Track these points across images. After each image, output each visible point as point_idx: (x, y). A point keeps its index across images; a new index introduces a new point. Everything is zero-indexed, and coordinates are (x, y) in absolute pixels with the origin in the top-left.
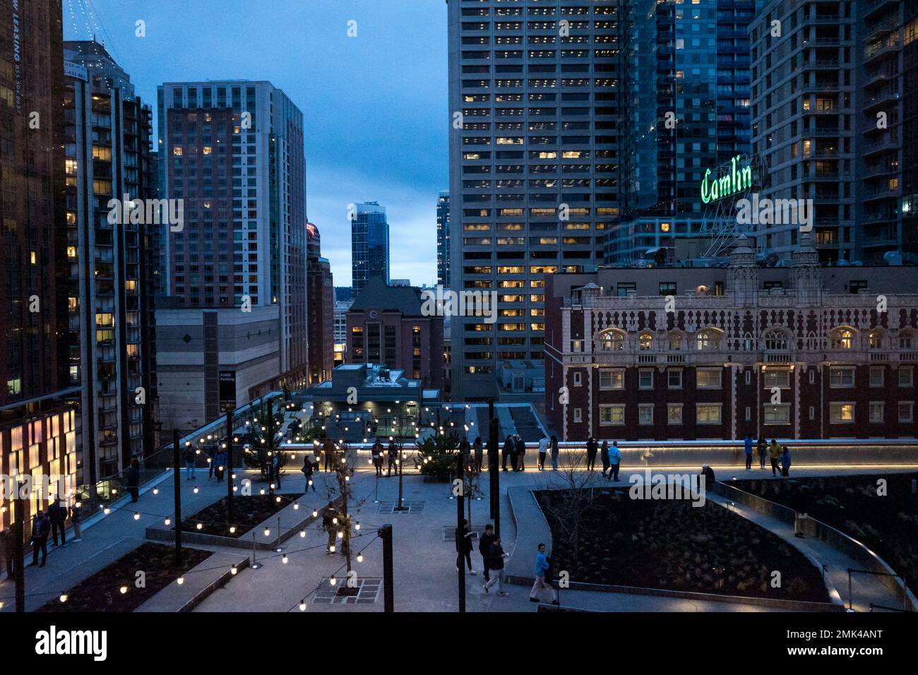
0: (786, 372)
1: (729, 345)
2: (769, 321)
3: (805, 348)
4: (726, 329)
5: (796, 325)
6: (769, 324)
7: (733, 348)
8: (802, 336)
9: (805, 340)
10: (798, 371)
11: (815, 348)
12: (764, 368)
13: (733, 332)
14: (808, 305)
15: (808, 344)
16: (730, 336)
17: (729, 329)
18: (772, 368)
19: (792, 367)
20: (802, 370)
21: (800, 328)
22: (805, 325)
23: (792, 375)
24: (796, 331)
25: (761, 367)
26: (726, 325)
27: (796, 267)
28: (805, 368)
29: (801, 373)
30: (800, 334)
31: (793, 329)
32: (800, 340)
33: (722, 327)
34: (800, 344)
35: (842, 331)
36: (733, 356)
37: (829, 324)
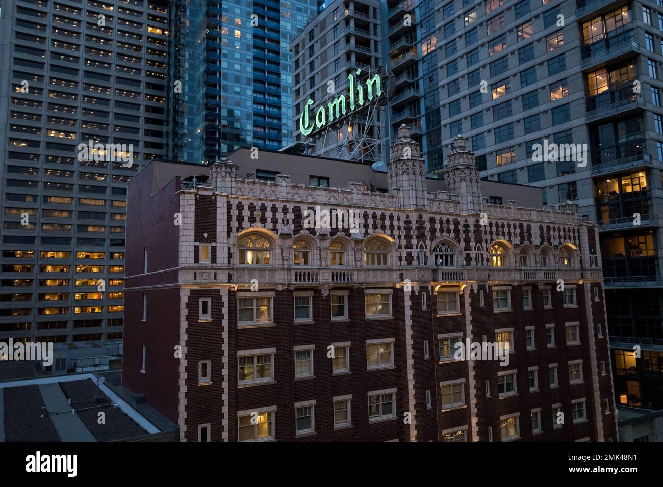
0: (455, 293)
1: (400, 259)
2: (438, 230)
3: (473, 263)
4: (396, 237)
5: (462, 236)
6: (438, 234)
7: (404, 263)
8: (470, 249)
9: (473, 254)
10: (468, 292)
11: (482, 265)
12: (437, 289)
13: (404, 242)
14: (473, 213)
15: (476, 259)
16: (400, 247)
17: (400, 237)
18: (444, 290)
19: (462, 289)
20: (472, 291)
21: (467, 240)
22: (472, 236)
23: (462, 297)
24: (463, 244)
25: (433, 288)
26: (396, 232)
27: (458, 169)
28: (475, 288)
29: (472, 295)
30: (468, 248)
31: (459, 241)
32: (468, 255)
33: (392, 235)
34: (468, 259)
35: (496, 246)
36: (405, 273)
37: (489, 237)
